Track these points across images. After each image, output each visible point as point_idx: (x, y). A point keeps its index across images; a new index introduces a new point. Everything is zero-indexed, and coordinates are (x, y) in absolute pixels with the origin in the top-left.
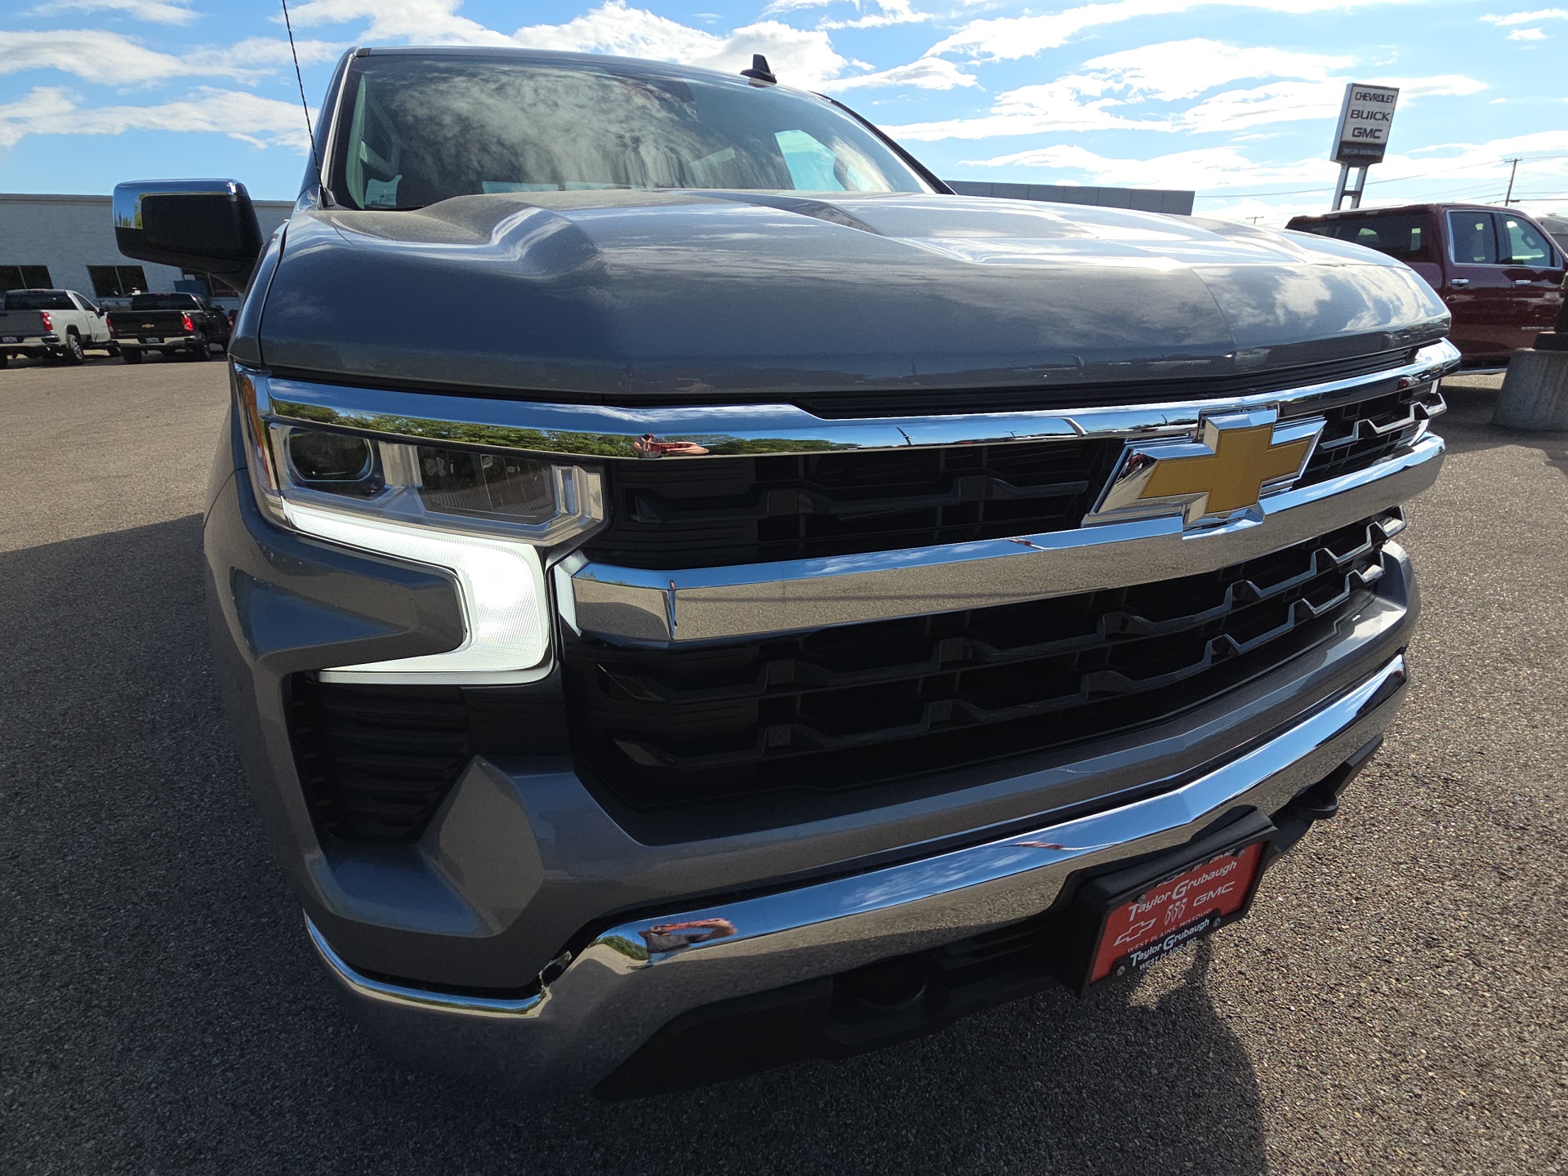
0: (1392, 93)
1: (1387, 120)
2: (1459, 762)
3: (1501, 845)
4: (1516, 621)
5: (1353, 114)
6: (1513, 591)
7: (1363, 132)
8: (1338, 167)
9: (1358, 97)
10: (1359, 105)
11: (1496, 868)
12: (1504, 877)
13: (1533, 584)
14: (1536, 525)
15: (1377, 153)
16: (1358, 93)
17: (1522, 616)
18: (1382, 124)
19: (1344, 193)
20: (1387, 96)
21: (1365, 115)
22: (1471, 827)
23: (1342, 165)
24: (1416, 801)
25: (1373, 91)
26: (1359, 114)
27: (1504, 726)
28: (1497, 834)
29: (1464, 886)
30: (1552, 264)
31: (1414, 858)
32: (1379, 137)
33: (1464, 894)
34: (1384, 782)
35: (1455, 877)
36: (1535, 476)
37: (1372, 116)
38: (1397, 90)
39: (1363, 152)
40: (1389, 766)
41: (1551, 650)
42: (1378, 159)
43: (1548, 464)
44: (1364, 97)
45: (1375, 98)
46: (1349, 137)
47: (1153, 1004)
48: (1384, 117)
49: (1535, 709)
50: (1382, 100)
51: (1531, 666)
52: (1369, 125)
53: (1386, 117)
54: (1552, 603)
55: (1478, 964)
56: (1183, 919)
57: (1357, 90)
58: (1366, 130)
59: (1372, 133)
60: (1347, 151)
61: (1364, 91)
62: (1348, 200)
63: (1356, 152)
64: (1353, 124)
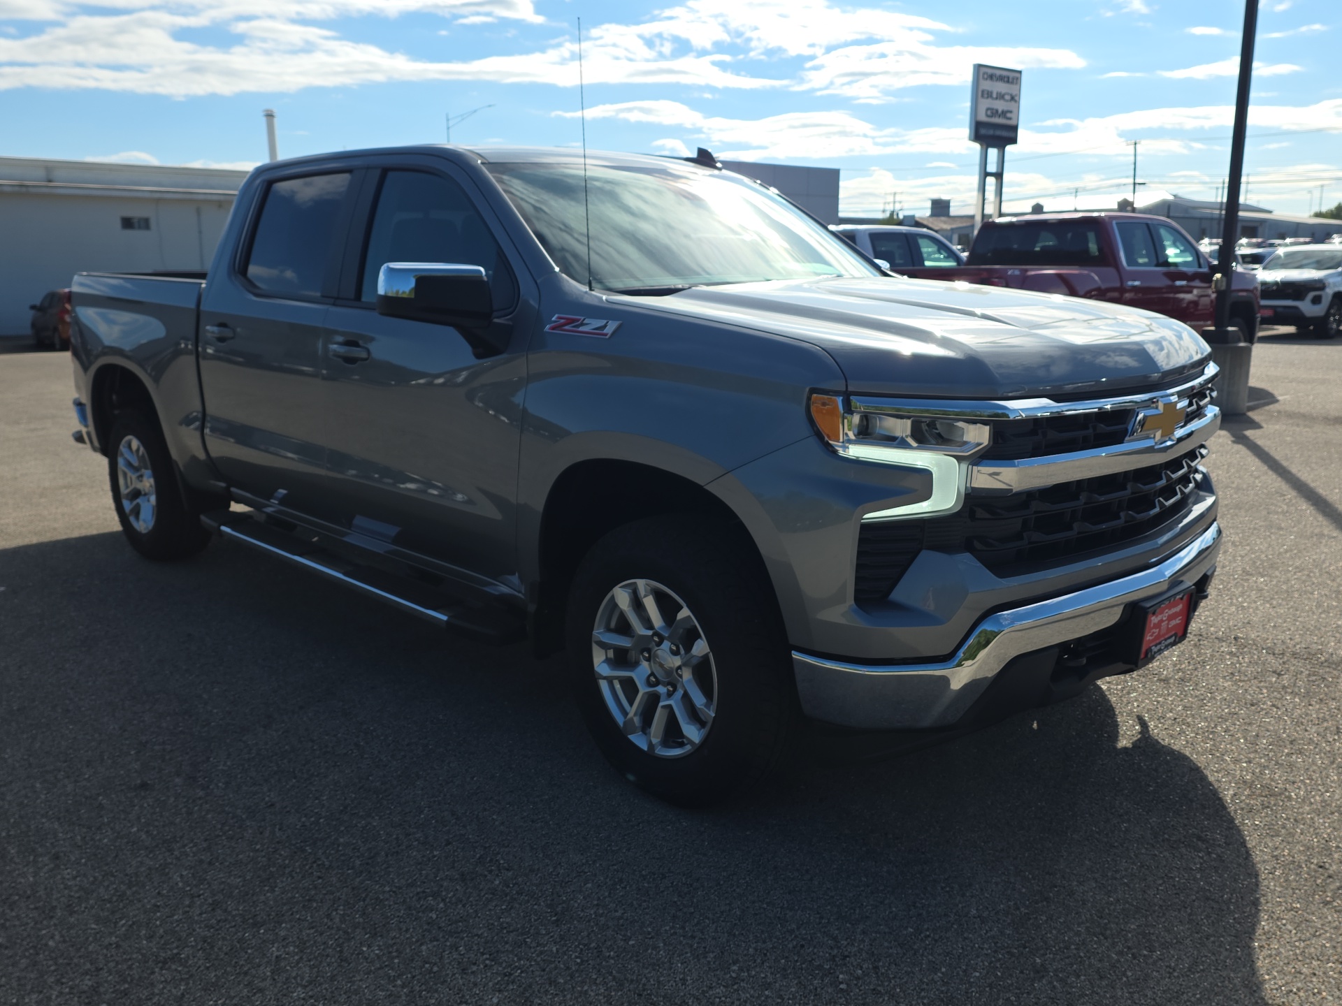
0: (1017, 75)
1: (1016, 101)
2: (1239, 629)
3: (1274, 662)
4: (1245, 552)
5: (983, 94)
6: (1237, 534)
7: (993, 112)
8: (977, 147)
9: (986, 76)
10: (987, 85)
11: (1274, 672)
12: (1279, 675)
13: (1249, 529)
14: (1238, 489)
15: (1011, 134)
16: (984, 73)
17: (1248, 548)
18: (1011, 106)
19: (987, 174)
20: (1011, 77)
21: (994, 96)
22: (1256, 657)
23: (981, 145)
24: (1222, 649)
25: (998, 73)
26: (988, 95)
27: (1257, 608)
28: (1270, 658)
29: (1261, 682)
30: (1200, 266)
31: (1232, 673)
32: (1010, 119)
33: (1262, 684)
34: (1201, 642)
35: (1255, 678)
36: (1227, 453)
37: (1001, 96)
38: (1020, 72)
39: (998, 133)
40: (1201, 635)
41: (1272, 566)
42: (1013, 141)
43: (1234, 442)
44: (991, 77)
45: (1001, 78)
46: (982, 117)
47: (1129, 745)
48: (1012, 98)
49: (1272, 599)
50: (1008, 82)
51: (1262, 577)
52: (1000, 105)
53: (1014, 99)
54: (1265, 539)
55: (1278, 708)
56: (1167, 633)
57: (983, 70)
58: (997, 111)
59: (1004, 114)
60: (983, 131)
61: (990, 71)
62: (991, 181)
63: (991, 132)
64: (985, 104)
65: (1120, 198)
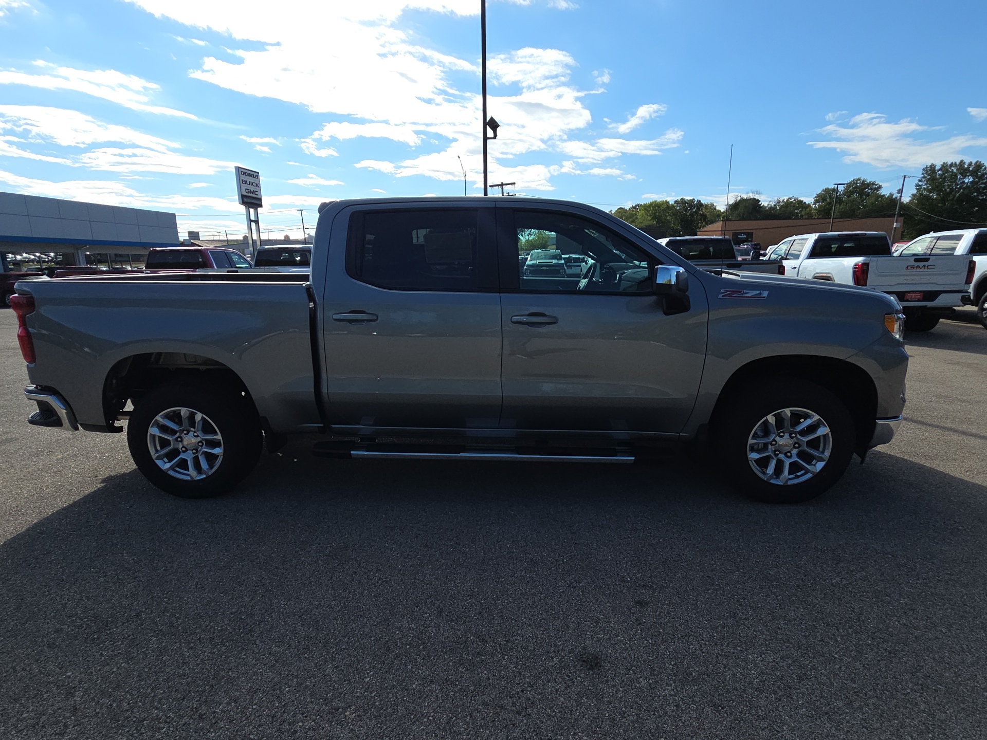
0: (257, 174)
5: (243, 182)
7: (250, 192)
8: (244, 207)
9: (242, 173)
10: (244, 177)
15: (259, 203)
16: (240, 172)
18: (257, 189)
19: (251, 221)
20: (255, 175)
21: (248, 183)
23: (246, 207)
25: (248, 172)
26: (245, 182)
32: (258, 195)
37: (251, 184)
39: (253, 201)
42: (261, 206)
44: (245, 174)
45: (250, 175)
46: (244, 193)
48: (257, 185)
50: (253, 177)
52: (252, 188)
53: (258, 185)
57: (241, 170)
58: (251, 190)
59: (254, 192)
60: (246, 200)
61: (244, 171)
62: (253, 224)
63: (249, 201)
64: (244, 187)
65: (285, 235)
